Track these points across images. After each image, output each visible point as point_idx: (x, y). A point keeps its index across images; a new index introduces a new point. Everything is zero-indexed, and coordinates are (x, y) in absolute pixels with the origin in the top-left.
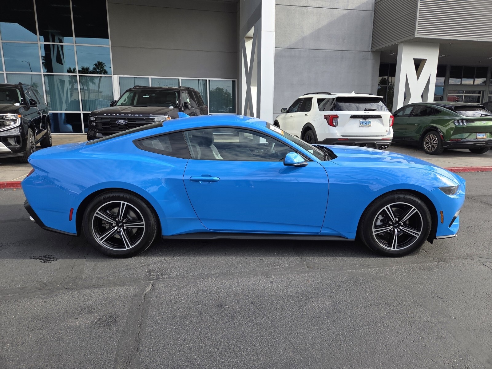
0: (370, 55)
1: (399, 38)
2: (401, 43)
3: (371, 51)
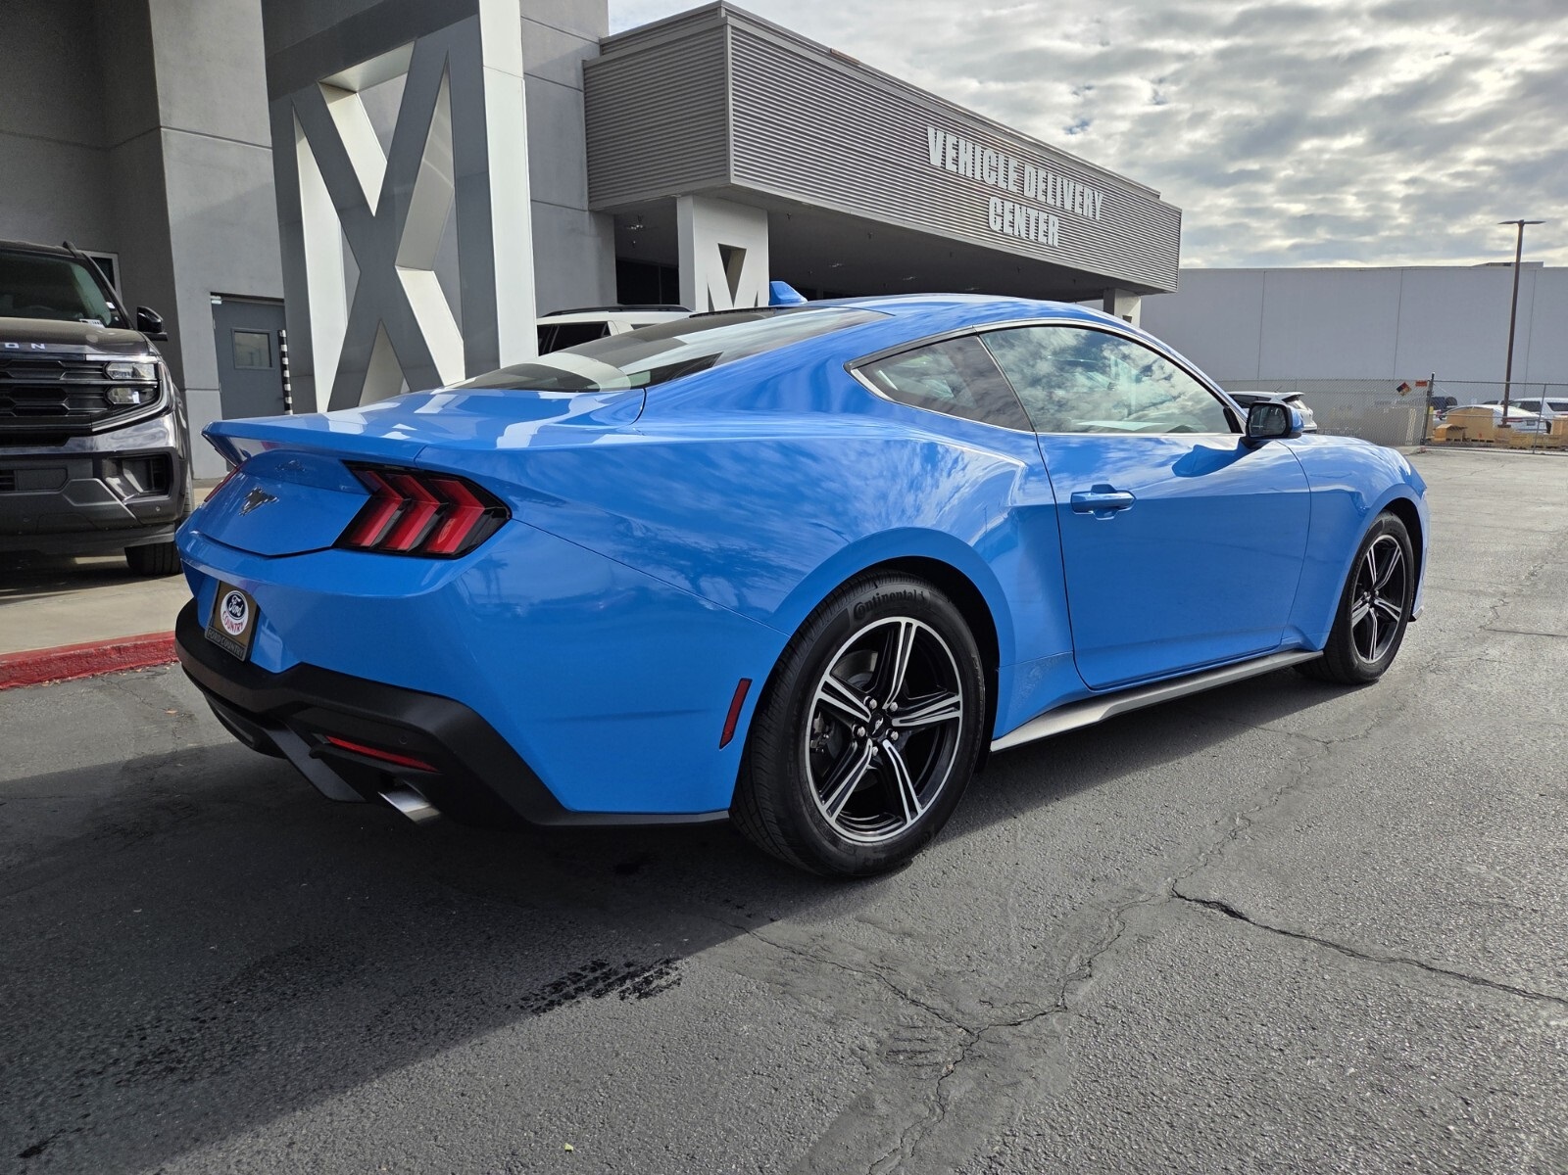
0: (586, 222)
1: (680, 181)
2: (685, 194)
3: (590, 211)
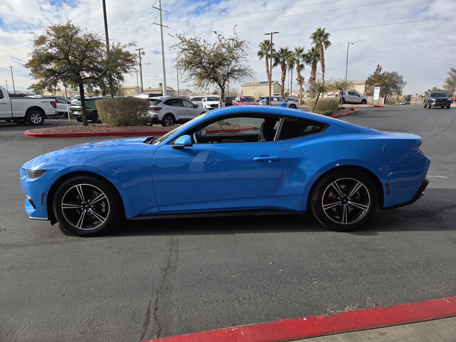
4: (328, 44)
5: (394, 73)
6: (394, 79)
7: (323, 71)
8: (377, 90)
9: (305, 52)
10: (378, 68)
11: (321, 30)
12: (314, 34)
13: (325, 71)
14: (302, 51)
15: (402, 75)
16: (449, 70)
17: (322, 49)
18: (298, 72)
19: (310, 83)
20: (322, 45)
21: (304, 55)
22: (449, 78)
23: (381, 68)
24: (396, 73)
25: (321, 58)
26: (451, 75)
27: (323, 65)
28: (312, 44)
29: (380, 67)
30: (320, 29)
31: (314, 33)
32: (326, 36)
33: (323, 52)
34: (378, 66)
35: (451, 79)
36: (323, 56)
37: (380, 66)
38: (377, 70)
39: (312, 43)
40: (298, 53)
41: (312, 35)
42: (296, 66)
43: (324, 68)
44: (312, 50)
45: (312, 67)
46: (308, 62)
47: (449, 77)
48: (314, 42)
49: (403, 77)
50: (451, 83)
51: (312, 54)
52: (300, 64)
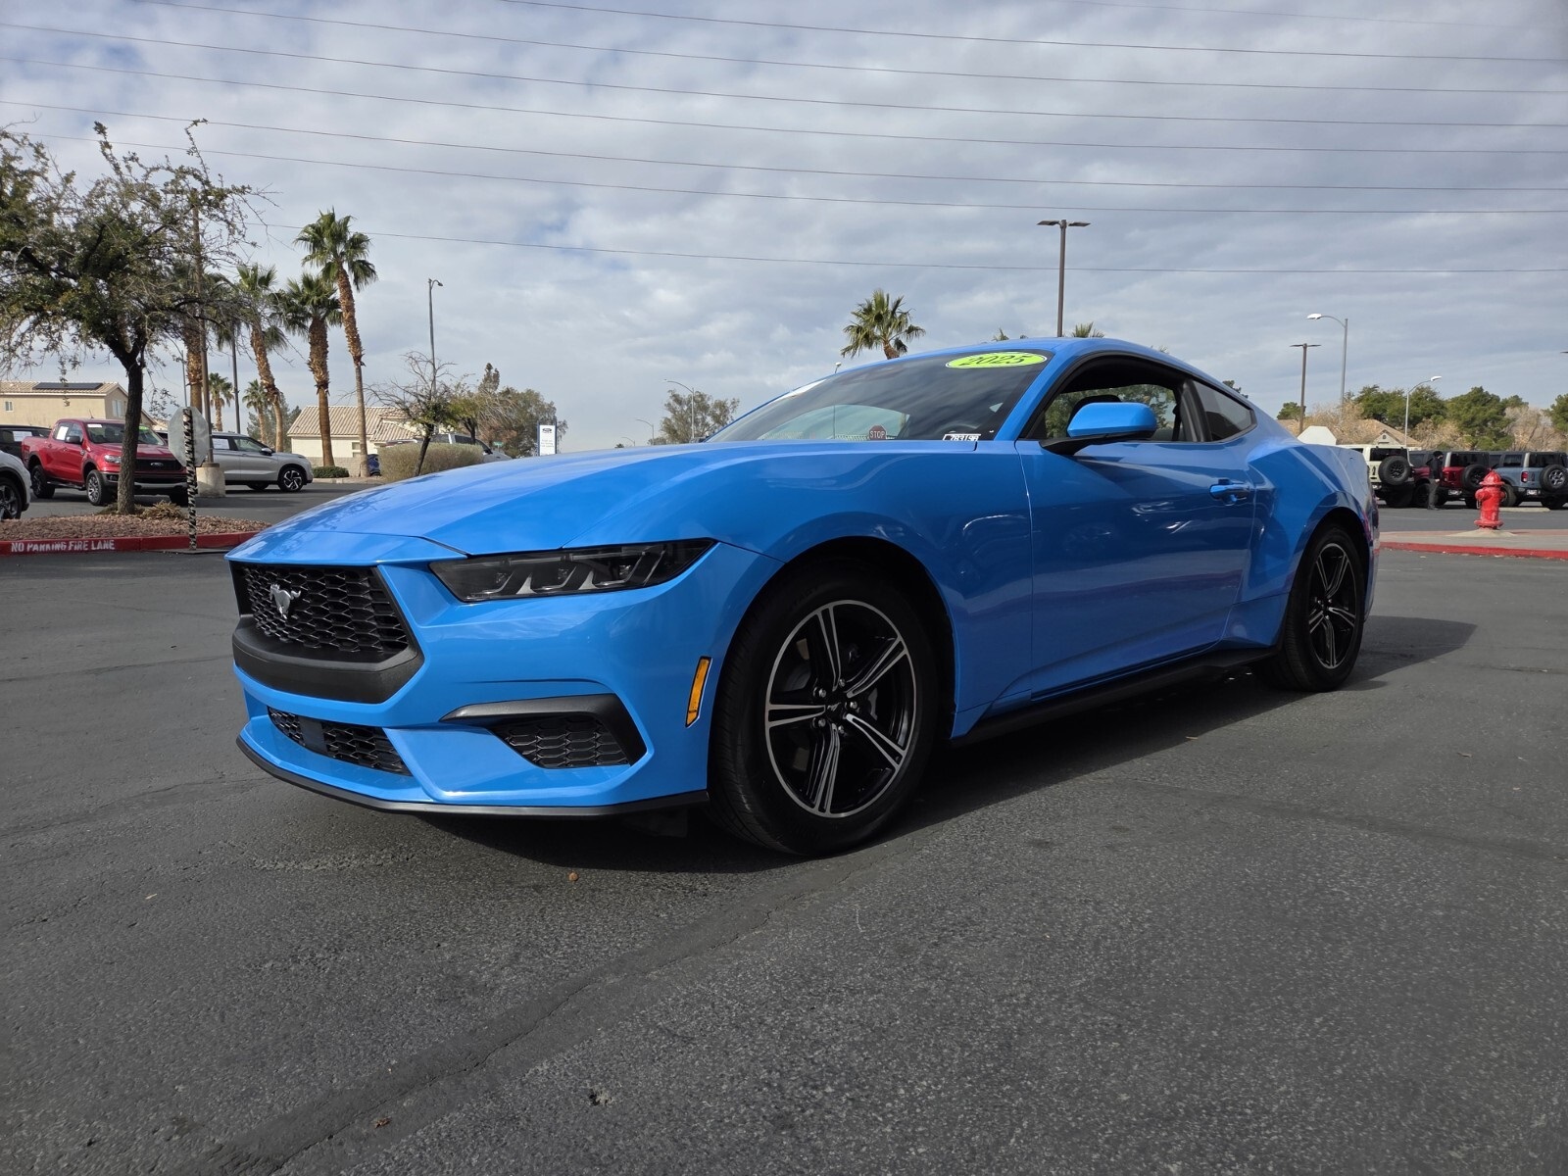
4: (364, 271)
5: (530, 392)
6: (532, 410)
7: (358, 359)
8: (547, 434)
9: (279, 286)
10: (488, 374)
11: (337, 219)
12: (310, 230)
13: (362, 360)
14: (266, 281)
15: (552, 403)
16: (667, 398)
17: (346, 287)
18: (260, 354)
19: (255, 404)
20: (345, 271)
21: (277, 298)
22: (669, 420)
23: (497, 376)
24: (537, 395)
25: (346, 316)
26: (674, 411)
27: (355, 341)
28: (304, 264)
29: (493, 371)
30: (332, 217)
31: (313, 226)
32: (358, 243)
33: (349, 295)
34: (489, 367)
35: (673, 421)
36: (350, 308)
37: (494, 367)
38: (486, 380)
39: (306, 259)
40: (252, 284)
41: (305, 231)
42: (245, 333)
43: (361, 351)
44: (304, 282)
45: (312, 344)
46: (295, 323)
47: (669, 415)
48: (312, 257)
49: (554, 408)
50: (675, 431)
51: (308, 298)
52: (266, 326)
